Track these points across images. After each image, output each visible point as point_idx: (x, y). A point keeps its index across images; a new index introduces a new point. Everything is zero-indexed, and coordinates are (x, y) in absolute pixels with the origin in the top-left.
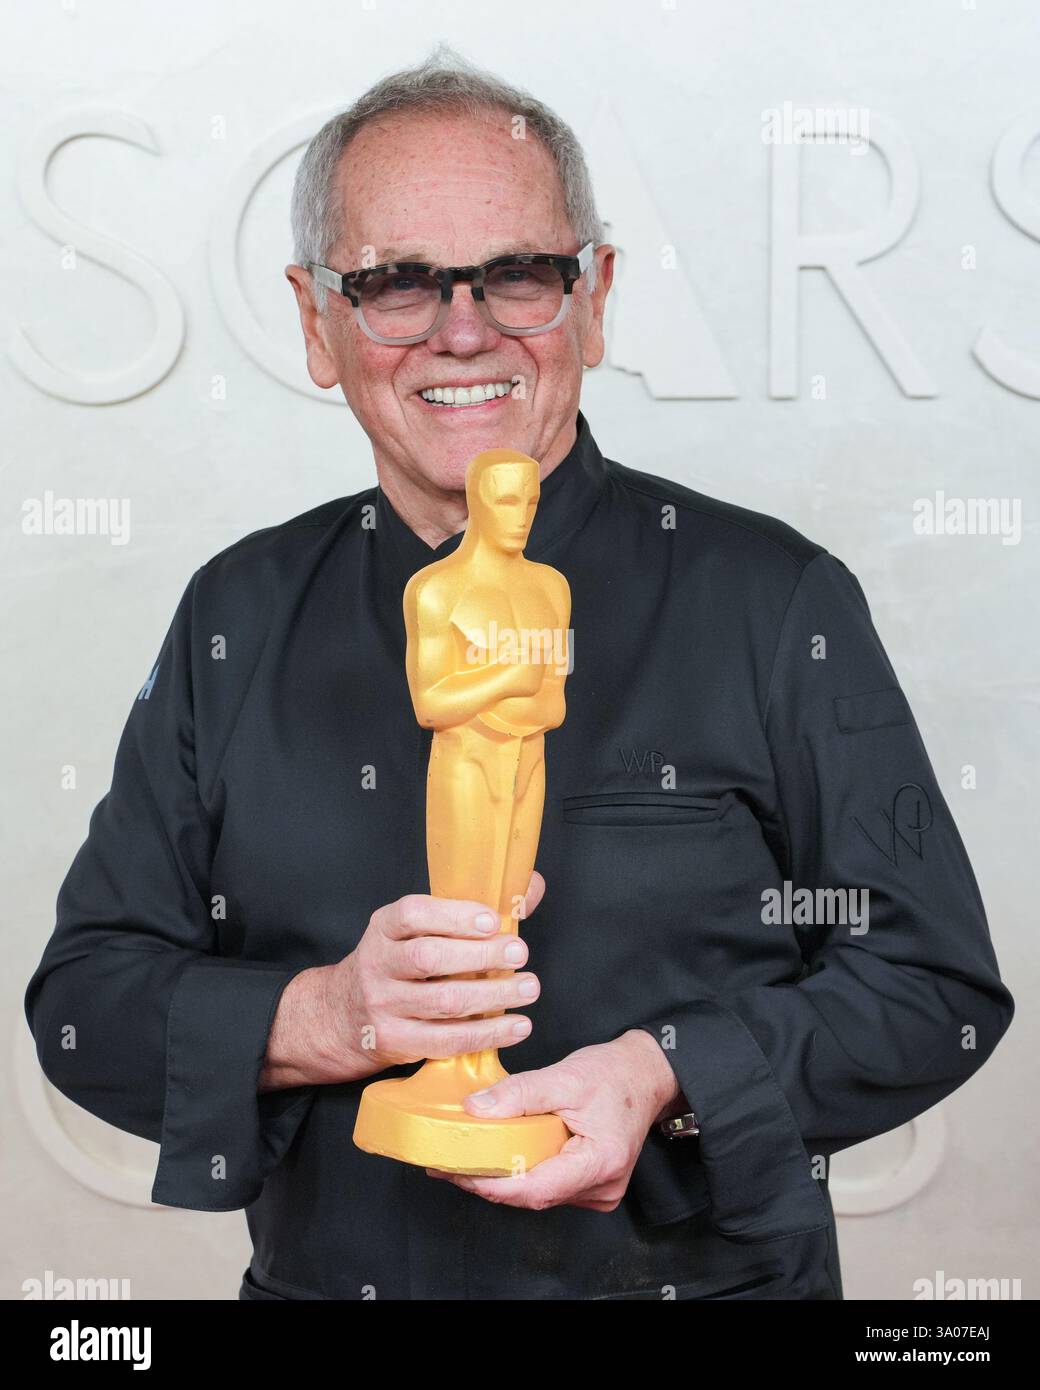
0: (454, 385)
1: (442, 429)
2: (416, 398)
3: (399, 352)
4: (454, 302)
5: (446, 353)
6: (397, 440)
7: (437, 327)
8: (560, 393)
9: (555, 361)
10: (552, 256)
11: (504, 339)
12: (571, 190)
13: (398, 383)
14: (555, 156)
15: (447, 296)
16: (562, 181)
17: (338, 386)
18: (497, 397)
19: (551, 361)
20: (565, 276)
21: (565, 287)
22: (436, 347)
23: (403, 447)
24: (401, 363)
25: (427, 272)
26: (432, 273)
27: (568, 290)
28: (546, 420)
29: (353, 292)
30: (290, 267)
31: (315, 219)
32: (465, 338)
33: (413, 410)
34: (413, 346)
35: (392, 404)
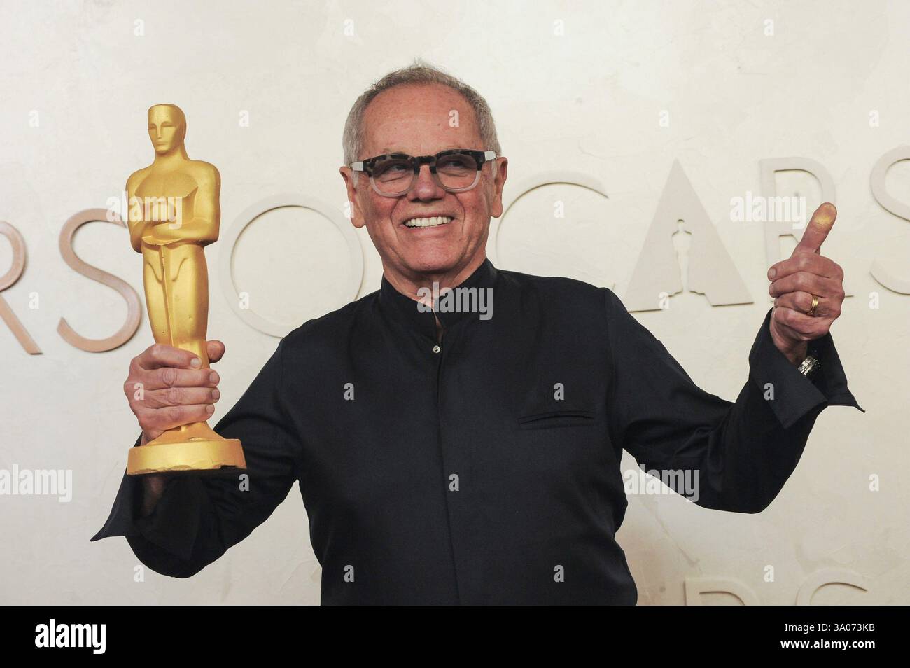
0: (421, 217)
1: (416, 240)
2: (403, 226)
3: (393, 201)
4: (420, 173)
5: (416, 200)
6: (393, 250)
7: (412, 187)
8: (477, 225)
9: (473, 208)
10: (471, 151)
11: (447, 194)
12: (483, 123)
13: (394, 218)
14: (475, 107)
15: (417, 171)
16: (478, 119)
17: (365, 227)
18: (443, 223)
19: (471, 208)
20: (477, 161)
21: (478, 166)
22: (411, 196)
23: (396, 253)
24: (395, 206)
25: (407, 158)
26: (409, 159)
27: (479, 168)
28: (470, 239)
29: (369, 169)
30: (342, 168)
31: (353, 138)
32: (425, 191)
33: (402, 233)
34: (400, 198)
35: (391, 230)
